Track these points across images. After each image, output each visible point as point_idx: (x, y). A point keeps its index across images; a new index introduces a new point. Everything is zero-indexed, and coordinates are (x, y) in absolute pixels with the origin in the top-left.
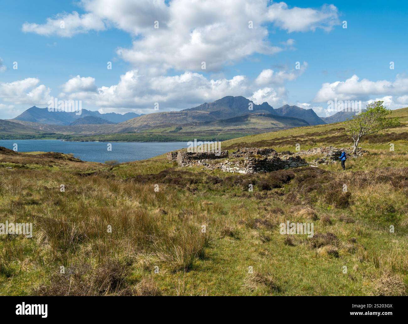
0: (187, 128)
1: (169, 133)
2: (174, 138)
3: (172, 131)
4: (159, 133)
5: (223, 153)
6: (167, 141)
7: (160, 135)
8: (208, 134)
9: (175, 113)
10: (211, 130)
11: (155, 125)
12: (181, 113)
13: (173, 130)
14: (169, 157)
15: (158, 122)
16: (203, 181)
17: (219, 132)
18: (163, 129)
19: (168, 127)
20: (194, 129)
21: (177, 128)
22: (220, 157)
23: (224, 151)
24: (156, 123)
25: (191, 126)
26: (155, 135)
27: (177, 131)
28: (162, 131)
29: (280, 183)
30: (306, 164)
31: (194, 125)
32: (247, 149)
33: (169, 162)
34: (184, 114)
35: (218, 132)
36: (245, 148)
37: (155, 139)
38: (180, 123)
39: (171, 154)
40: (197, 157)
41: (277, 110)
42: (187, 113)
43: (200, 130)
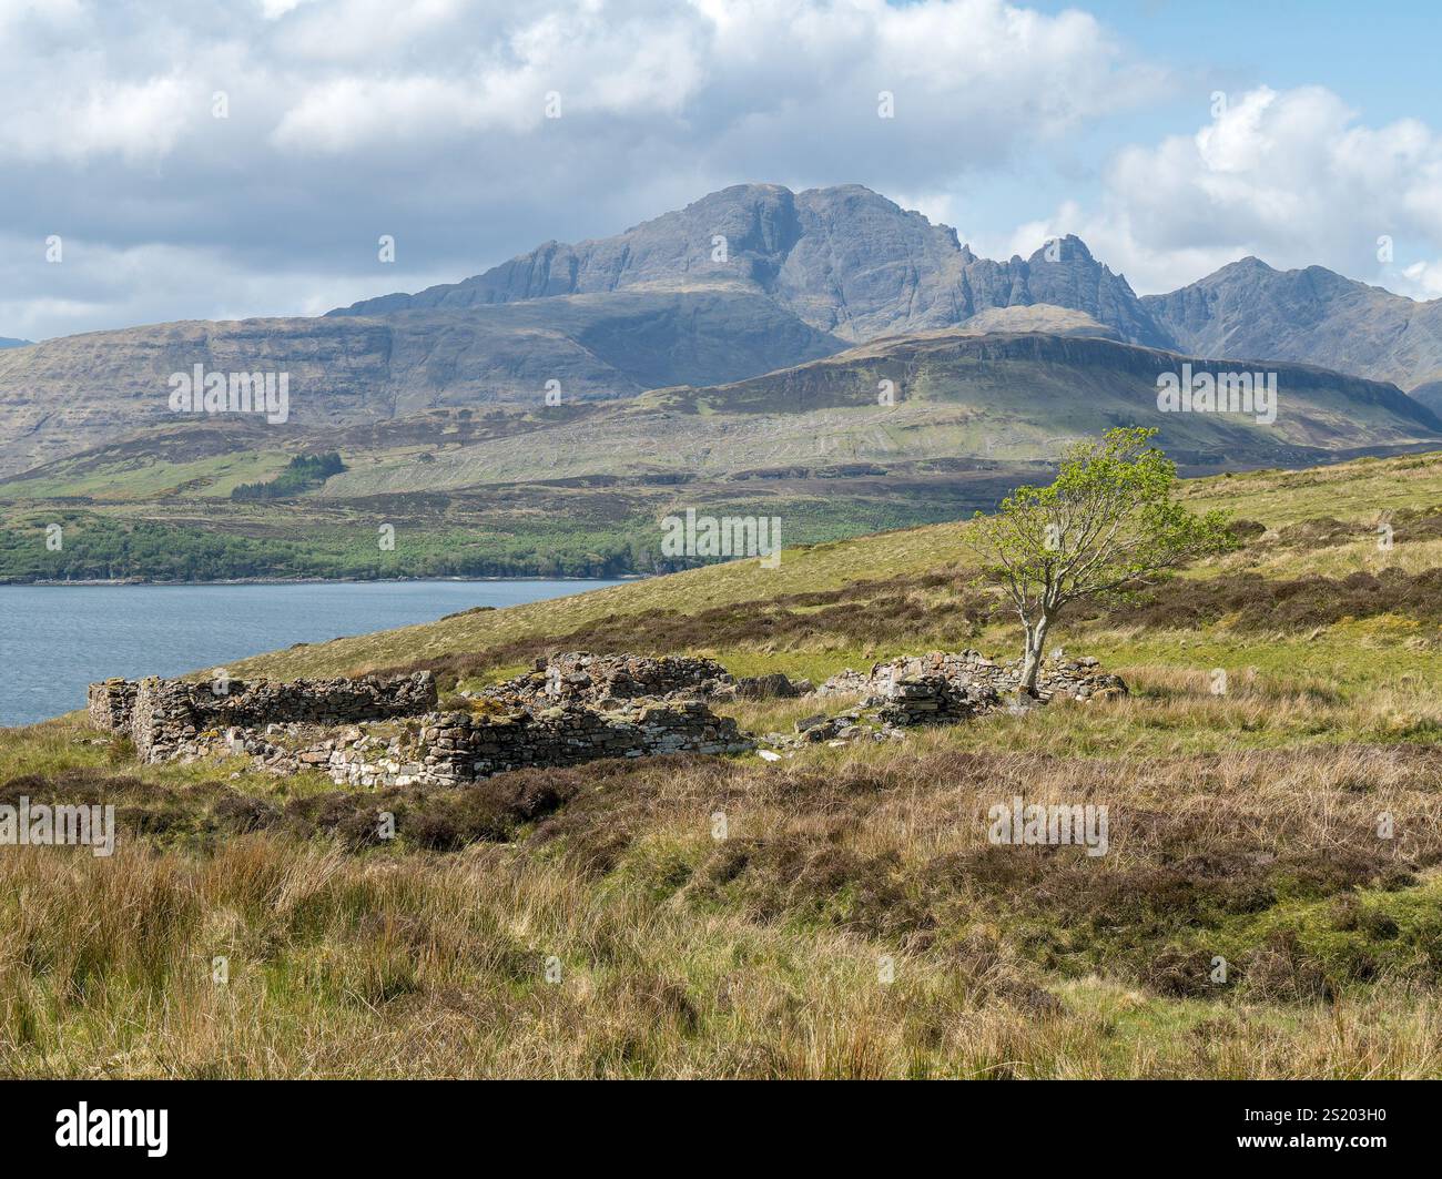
0: (387, 462)
1: (230, 506)
2: (269, 550)
3: (259, 487)
4: (144, 502)
5: (408, 685)
6: (209, 578)
7: (152, 527)
8: (565, 513)
9: (285, 328)
10: (595, 480)
11: (111, 436)
12: (340, 332)
13: (266, 479)
14: (98, 710)
15: (137, 405)
16: (197, 823)
17: (667, 499)
18: (174, 473)
19: (225, 452)
20: (451, 466)
21: (299, 462)
22: (386, 711)
23: (413, 676)
24: (116, 415)
25: (425, 448)
26: (104, 525)
27: (302, 487)
28: (167, 484)
29: (502, 820)
30: (739, 746)
31: (453, 438)
32: (584, 661)
33: (94, 742)
34: (363, 337)
35: (655, 498)
36: (575, 655)
37: (108, 557)
38: (329, 422)
39: (107, 693)
40: (252, 712)
41: (1161, 302)
42: (386, 330)
43: (494, 479)
